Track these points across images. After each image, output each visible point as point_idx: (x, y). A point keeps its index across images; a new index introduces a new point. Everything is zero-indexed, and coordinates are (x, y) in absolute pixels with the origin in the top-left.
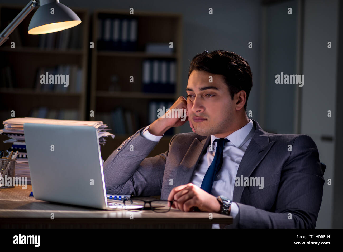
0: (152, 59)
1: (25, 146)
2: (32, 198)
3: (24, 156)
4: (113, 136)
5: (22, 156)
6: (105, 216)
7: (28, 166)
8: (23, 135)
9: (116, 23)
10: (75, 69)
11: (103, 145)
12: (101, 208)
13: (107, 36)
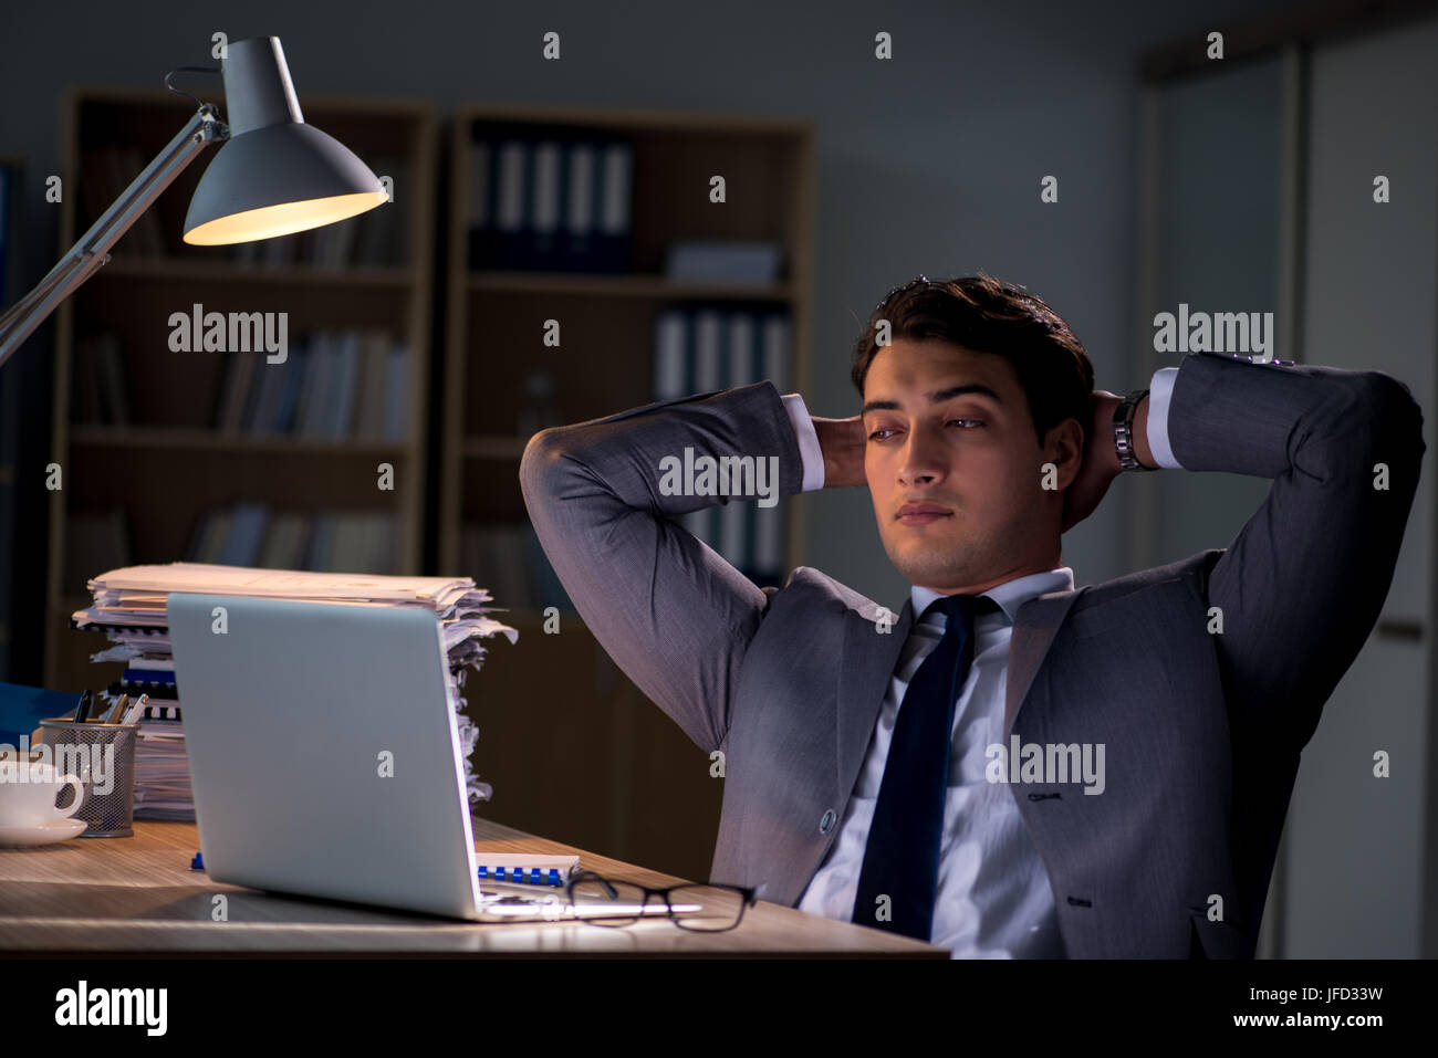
0: (692, 307)
1: (170, 675)
2: (200, 875)
3: (171, 713)
4: (513, 635)
5: (164, 711)
6: (473, 945)
7: (183, 751)
8: (163, 630)
9: (547, 160)
10: (379, 344)
11: (475, 669)
12: (454, 914)
13: (510, 214)
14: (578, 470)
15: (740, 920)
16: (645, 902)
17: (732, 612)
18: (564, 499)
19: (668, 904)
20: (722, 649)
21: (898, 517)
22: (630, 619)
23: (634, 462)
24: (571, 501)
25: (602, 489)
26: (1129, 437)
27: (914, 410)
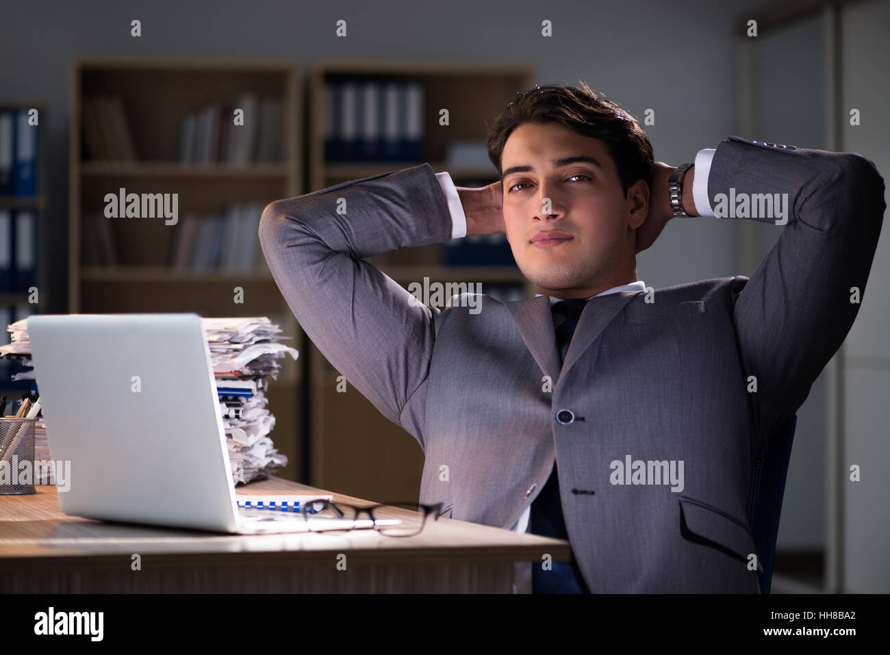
4: (295, 355)
12: (223, 530)
14: (298, 227)
15: (422, 529)
16: (356, 518)
17: (407, 319)
18: (289, 247)
19: (373, 519)
20: (402, 345)
21: (531, 242)
22: (337, 326)
23: (336, 221)
24: (294, 248)
25: (316, 240)
26: (680, 193)
27: (542, 171)
